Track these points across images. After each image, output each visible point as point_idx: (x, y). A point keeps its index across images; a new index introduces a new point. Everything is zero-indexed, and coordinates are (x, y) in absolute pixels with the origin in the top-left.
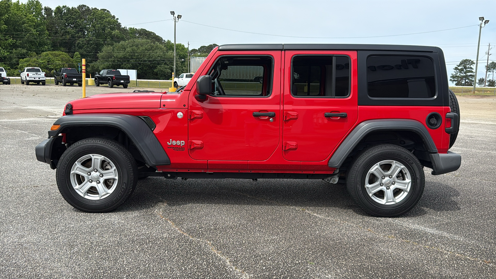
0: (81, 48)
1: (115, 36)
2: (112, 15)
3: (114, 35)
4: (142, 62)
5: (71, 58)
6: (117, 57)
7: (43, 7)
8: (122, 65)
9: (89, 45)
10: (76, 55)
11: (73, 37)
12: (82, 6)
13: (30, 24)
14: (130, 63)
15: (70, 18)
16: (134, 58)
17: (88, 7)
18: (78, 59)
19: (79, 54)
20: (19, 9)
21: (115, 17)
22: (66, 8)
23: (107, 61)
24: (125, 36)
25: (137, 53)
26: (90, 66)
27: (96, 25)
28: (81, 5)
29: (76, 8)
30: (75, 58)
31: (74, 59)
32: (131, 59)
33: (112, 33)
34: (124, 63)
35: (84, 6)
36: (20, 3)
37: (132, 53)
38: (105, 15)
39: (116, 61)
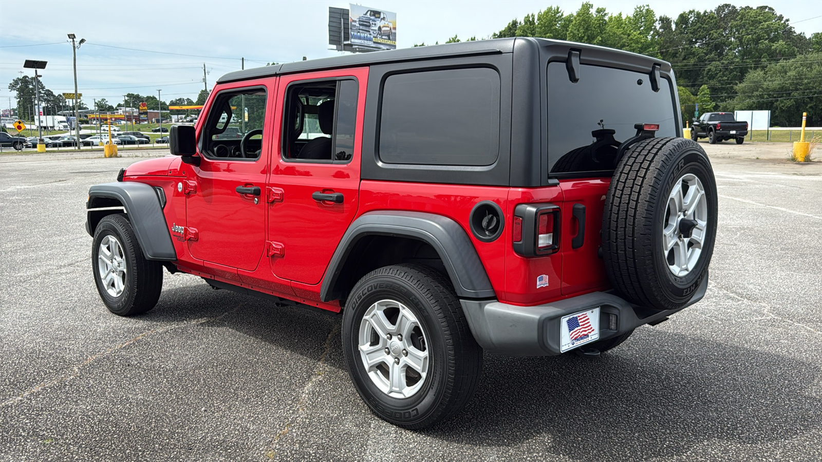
0: (712, 77)
1: (778, 51)
2: (778, 15)
3: (776, 49)
4: (816, 95)
5: (692, 96)
6: (768, 89)
7: (657, 17)
8: (775, 103)
9: (727, 72)
10: (703, 90)
11: (701, 60)
12: (723, 6)
13: (633, 46)
14: (791, 99)
15: (699, 29)
16: (801, 89)
17: (734, 7)
18: (705, 97)
19: (708, 88)
20: (621, 25)
21: (783, 17)
22: (694, 15)
23: (749, 97)
24: (796, 49)
25: (806, 78)
26: (720, 107)
27: (744, 37)
28: (722, 4)
29: (714, 12)
30: (700, 94)
31: (698, 97)
32: (792, 90)
33: (771, 46)
34: (779, 99)
35: (727, 6)
36: (624, 17)
37: (797, 79)
38: (762, 16)
39: (766, 96)
